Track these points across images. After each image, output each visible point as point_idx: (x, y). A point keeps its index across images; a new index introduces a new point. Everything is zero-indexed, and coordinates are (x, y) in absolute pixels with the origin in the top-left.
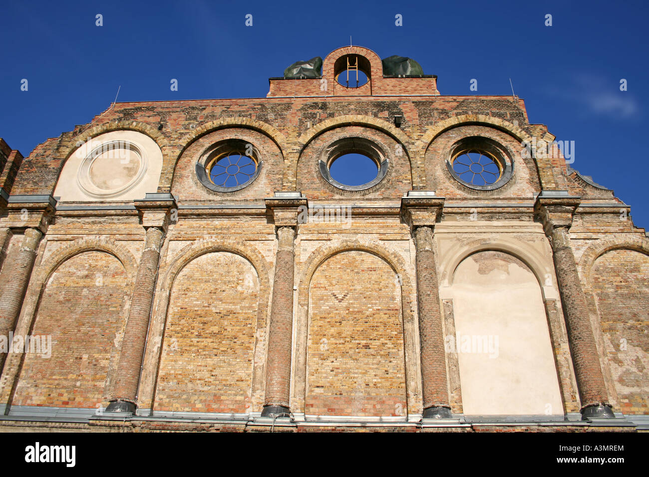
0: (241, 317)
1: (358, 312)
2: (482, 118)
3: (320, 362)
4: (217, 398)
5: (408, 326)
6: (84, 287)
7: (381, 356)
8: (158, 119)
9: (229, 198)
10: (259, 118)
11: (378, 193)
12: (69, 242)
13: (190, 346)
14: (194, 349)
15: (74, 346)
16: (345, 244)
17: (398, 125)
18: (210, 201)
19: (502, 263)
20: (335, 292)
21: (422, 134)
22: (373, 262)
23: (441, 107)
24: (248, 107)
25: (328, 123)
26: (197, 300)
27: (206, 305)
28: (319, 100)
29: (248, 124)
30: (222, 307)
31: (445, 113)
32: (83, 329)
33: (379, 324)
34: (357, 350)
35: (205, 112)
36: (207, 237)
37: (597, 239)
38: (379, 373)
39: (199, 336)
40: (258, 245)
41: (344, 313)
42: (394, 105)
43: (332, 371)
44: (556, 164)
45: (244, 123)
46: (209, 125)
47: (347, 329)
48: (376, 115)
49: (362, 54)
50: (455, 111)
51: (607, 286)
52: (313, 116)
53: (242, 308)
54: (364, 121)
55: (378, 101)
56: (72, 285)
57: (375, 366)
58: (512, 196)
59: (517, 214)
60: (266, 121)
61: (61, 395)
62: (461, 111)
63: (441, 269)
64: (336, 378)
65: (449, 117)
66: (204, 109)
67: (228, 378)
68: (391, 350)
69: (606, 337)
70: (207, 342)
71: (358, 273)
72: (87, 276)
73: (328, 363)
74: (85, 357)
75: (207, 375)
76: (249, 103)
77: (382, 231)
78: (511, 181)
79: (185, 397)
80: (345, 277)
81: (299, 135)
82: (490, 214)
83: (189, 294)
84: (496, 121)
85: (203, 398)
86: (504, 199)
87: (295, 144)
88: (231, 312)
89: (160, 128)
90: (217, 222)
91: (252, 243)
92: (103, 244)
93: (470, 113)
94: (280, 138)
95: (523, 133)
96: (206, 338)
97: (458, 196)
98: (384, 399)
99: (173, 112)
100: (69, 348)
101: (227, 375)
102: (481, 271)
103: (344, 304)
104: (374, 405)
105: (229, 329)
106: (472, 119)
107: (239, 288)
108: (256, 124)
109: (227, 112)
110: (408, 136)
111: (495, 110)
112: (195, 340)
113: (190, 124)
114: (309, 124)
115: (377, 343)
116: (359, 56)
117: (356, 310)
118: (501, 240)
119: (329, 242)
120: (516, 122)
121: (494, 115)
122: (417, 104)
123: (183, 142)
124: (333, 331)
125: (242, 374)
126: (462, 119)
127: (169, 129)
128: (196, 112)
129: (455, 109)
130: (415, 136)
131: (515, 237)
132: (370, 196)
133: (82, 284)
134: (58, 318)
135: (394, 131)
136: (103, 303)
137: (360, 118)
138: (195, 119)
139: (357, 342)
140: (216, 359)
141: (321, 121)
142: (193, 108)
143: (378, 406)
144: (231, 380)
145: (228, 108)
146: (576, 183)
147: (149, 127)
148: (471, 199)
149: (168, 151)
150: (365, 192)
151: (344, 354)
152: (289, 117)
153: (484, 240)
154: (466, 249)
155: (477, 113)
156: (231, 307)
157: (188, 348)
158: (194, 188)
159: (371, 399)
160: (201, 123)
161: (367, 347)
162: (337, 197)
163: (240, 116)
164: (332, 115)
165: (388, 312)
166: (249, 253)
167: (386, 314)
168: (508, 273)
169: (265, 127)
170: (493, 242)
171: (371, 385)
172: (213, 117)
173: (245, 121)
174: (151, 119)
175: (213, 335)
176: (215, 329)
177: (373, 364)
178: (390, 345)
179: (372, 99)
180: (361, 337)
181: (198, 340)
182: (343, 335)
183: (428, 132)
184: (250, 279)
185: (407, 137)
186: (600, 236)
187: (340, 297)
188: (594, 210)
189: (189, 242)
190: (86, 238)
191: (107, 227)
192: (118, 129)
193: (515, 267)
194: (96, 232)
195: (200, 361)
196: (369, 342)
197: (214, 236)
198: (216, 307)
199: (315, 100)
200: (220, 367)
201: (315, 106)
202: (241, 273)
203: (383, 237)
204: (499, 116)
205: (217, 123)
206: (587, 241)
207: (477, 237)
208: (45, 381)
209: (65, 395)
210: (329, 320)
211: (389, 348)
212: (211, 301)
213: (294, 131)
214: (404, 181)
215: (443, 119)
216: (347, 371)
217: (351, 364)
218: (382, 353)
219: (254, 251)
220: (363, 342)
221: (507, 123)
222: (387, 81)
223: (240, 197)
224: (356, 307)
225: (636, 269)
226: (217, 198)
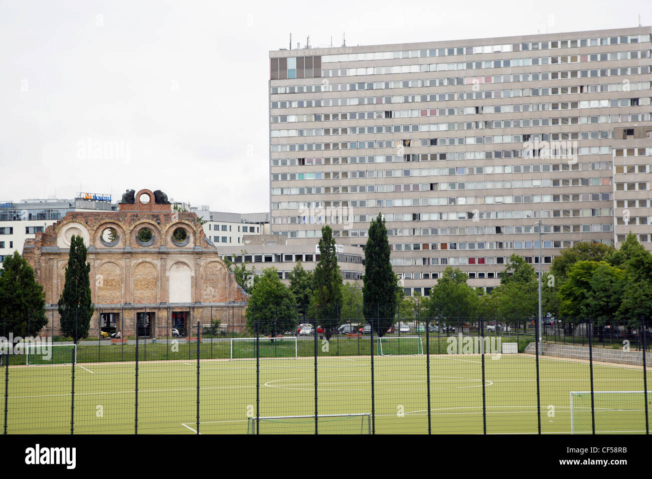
0: (117, 281)
1: (146, 279)
2: (183, 221)
4: (113, 301)
5: (158, 283)
9: (111, 247)
10: (117, 220)
16: (143, 261)
17: (159, 223)
18: (105, 248)
19: (182, 266)
20: (140, 274)
21: (165, 227)
22: (150, 266)
24: (113, 215)
25: (138, 222)
28: (135, 214)
30: (112, 278)
33: (151, 282)
34: (145, 288)
35: (100, 217)
37: (208, 259)
38: (151, 293)
39: (106, 286)
40: (120, 261)
41: (142, 279)
42: (158, 216)
43: (140, 293)
44: (202, 237)
46: (102, 222)
47: (143, 283)
48: (152, 220)
52: (133, 220)
53: (117, 278)
54: (149, 222)
55: (153, 214)
58: (188, 247)
59: (188, 253)
60: (120, 221)
63: (167, 268)
66: (100, 215)
67: (115, 296)
68: (153, 288)
69: (205, 285)
71: (146, 268)
73: (139, 291)
75: (110, 295)
76: (114, 213)
78: (188, 243)
80: (143, 269)
81: (130, 227)
82: (181, 253)
84: (187, 222)
86: (185, 248)
87: (129, 230)
88: (114, 279)
89: (87, 223)
90: (108, 255)
91: (118, 261)
94: (124, 227)
95: (194, 227)
96: (108, 286)
97: (174, 248)
98: (151, 299)
99: (90, 216)
102: (177, 268)
103: (142, 277)
105: (114, 283)
107: (115, 273)
108: (116, 222)
109: (107, 217)
110: (161, 228)
114: (132, 223)
115: (150, 286)
118: (183, 260)
119: (138, 260)
120: (193, 223)
121: (187, 220)
122: (165, 215)
123: (95, 228)
124: (139, 283)
125: (118, 294)
126: (177, 221)
127: (89, 223)
128: (97, 216)
130: (163, 228)
131: (186, 259)
132: (150, 247)
135: (157, 226)
137: (147, 221)
138: (97, 219)
139: (145, 286)
140: (111, 291)
141: (136, 221)
143: (150, 301)
146: (206, 243)
147: (83, 222)
148: (176, 249)
149: (91, 231)
150: (148, 246)
151: (142, 289)
152: (126, 220)
153: (179, 260)
154: (174, 262)
155: (181, 219)
156: (114, 278)
158: (100, 244)
159: (148, 300)
160: (99, 221)
161: (148, 287)
162: (141, 247)
163: (111, 219)
164: (139, 220)
166: (118, 263)
167: (152, 279)
168: (183, 268)
169: (120, 223)
170: (181, 261)
171: (148, 296)
172: (103, 219)
173: (112, 221)
174: (83, 219)
175: (110, 285)
176: (111, 284)
177: (149, 291)
179: (151, 213)
182: (142, 285)
183: (167, 226)
184: (118, 272)
188: (208, 252)
189: (101, 261)
192: (72, 222)
193: (185, 267)
195: (107, 292)
197: (107, 259)
198: (110, 278)
199: (134, 213)
201: (134, 215)
202: (116, 269)
203: (153, 259)
204: (188, 220)
205: (105, 221)
206: (204, 261)
207: (176, 259)
212: (108, 276)
213: (128, 225)
215: (172, 221)
217: (144, 292)
218: (151, 289)
219: (119, 263)
221: (190, 223)
222: (156, 205)
223: (114, 247)
224: (145, 277)
225: (217, 267)
226: (107, 248)
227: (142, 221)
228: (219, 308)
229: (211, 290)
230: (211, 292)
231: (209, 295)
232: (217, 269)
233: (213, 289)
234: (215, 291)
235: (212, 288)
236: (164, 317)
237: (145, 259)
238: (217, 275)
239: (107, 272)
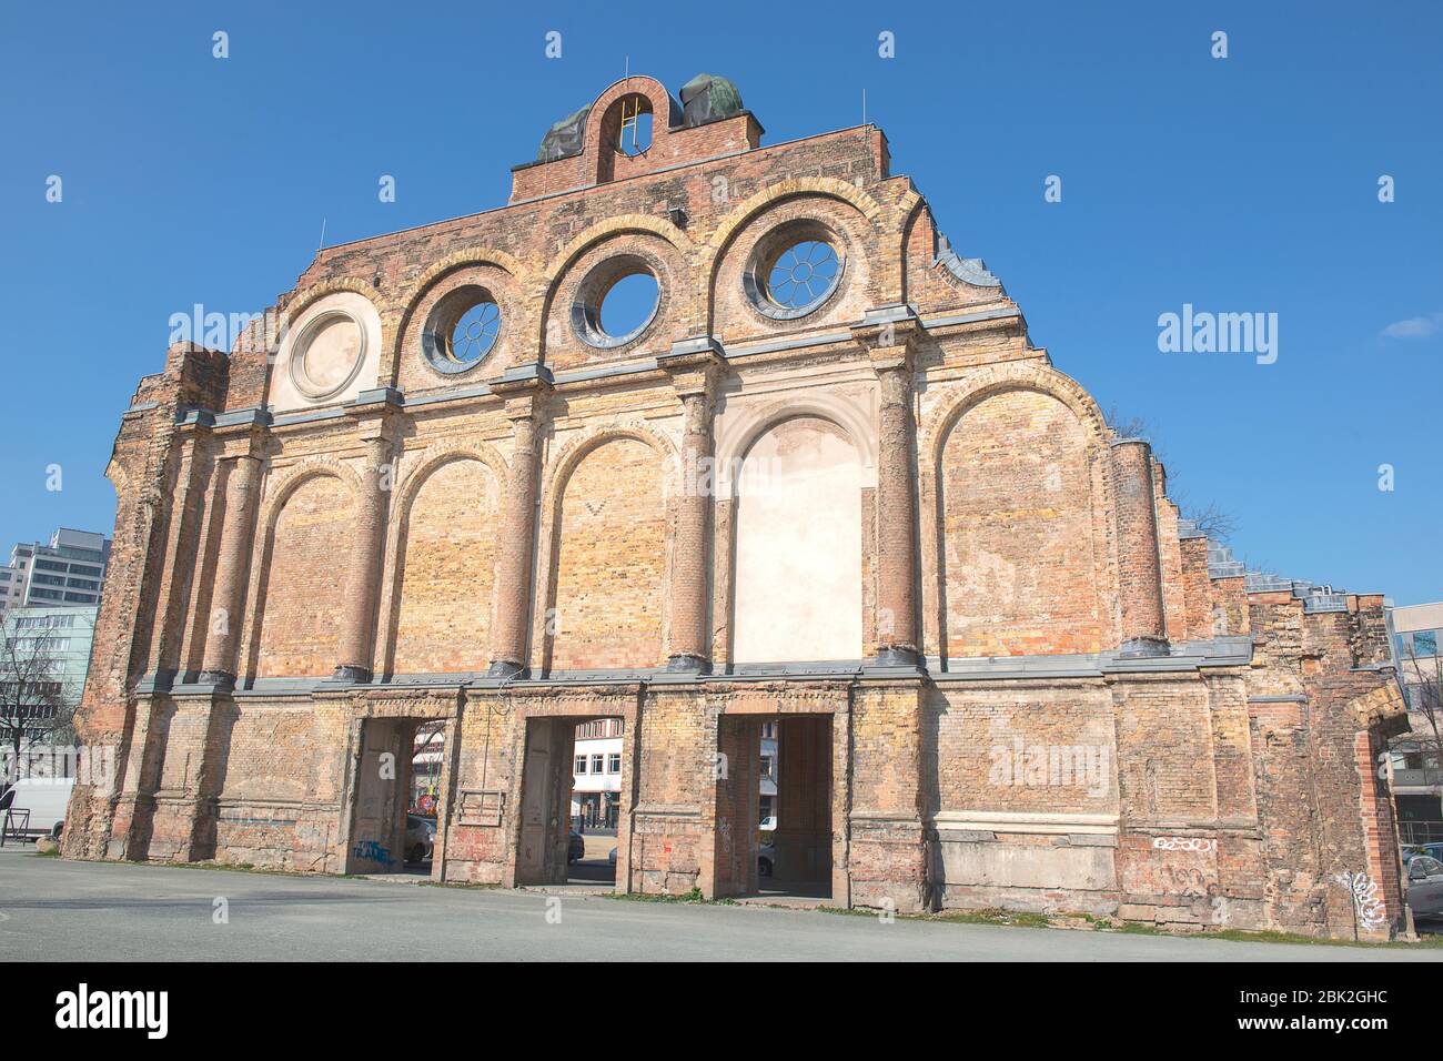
0: (481, 546)
1: (616, 527)
2: (807, 184)
3: (569, 599)
4: (456, 654)
6: (313, 525)
7: (640, 587)
8: (374, 267)
9: (462, 381)
10: (496, 244)
11: (647, 344)
12: (290, 468)
13: (427, 590)
14: (431, 594)
15: (307, 601)
16: (601, 431)
17: (681, 221)
18: (440, 388)
19: (814, 433)
20: (591, 502)
21: (711, 233)
22: (639, 453)
23: (744, 175)
24: (482, 227)
25: (585, 238)
26: (434, 530)
27: (444, 534)
28: (574, 198)
29: (482, 258)
30: (461, 536)
31: (750, 185)
32: (316, 580)
33: (640, 543)
34: (612, 581)
35: (430, 247)
36: (439, 441)
37: (961, 378)
38: (637, 610)
39: (436, 577)
40: (497, 445)
41: (598, 530)
42: (678, 184)
43: (581, 611)
44: (918, 248)
45: (477, 258)
46: (435, 268)
47: (602, 552)
48: (649, 210)
49: (643, 90)
50: (767, 178)
51: (969, 456)
52: (566, 228)
53: (482, 535)
54: (633, 225)
55: (657, 181)
56: (301, 523)
57: (632, 601)
58: (836, 322)
60: (505, 249)
61: (299, 662)
62: (775, 176)
63: (720, 455)
64: (584, 621)
65: (756, 192)
66: (429, 241)
67: (468, 628)
68: (651, 579)
70: (444, 583)
71: (620, 470)
72: (315, 510)
73: (577, 601)
74: (320, 614)
75: (443, 625)
76: (484, 220)
77: (647, 405)
78: (837, 293)
79: (422, 655)
80: (604, 478)
81: (545, 268)
83: (426, 522)
84: (827, 184)
85: (440, 655)
86: (820, 328)
87: (540, 282)
88: (471, 541)
89: (376, 285)
90: (450, 421)
91: (492, 442)
92: (326, 466)
93: (789, 177)
94: (524, 273)
95: (868, 198)
96: (444, 578)
97: (756, 335)
98: (639, 645)
99: (391, 253)
100: (304, 606)
101: (466, 625)
102: (783, 449)
103: (600, 518)
104: (627, 655)
105: (468, 563)
106: (790, 188)
107: (481, 508)
108: (491, 258)
109: (457, 240)
110: (692, 240)
111: (829, 163)
112: (432, 582)
113: (411, 270)
114: (560, 243)
115: (636, 569)
116: (639, 95)
117: (614, 525)
118: (811, 399)
119: (580, 431)
120: (860, 181)
121: (827, 172)
122: (713, 174)
123: (405, 302)
124: (584, 557)
126: (775, 191)
127: (387, 282)
128: (418, 247)
129: (766, 174)
130: (701, 238)
131: (831, 392)
132: (636, 352)
133: (310, 521)
134: (289, 569)
135: (674, 235)
136: (334, 544)
137: (627, 221)
138: (418, 260)
139: (613, 569)
140: (454, 604)
141: (575, 234)
142: (415, 243)
143: (631, 655)
144: (471, 632)
145: (458, 235)
146: (944, 280)
147: (363, 282)
148: (771, 337)
149: (388, 317)
150: (628, 347)
151: (596, 587)
152: (534, 237)
153: (784, 402)
154: (759, 421)
155: (797, 176)
156: (472, 534)
157: (424, 594)
158: (423, 371)
159: (624, 646)
160: (425, 267)
161: (623, 576)
162: (593, 359)
163: (472, 246)
164: (589, 223)
165: (653, 524)
167: (650, 527)
168: (820, 451)
169: (504, 258)
170: (796, 404)
171: (625, 627)
172: (439, 253)
173: (479, 253)
174: (365, 271)
175: (452, 573)
176: (454, 566)
177: (629, 599)
178: (651, 572)
179: (648, 179)
180: (618, 563)
181: (436, 581)
182: (597, 562)
183: (721, 228)
185: (688, 242)
186: (967, 371)
187: (596, 508)
188: (956, 329)
189: (420, 451)
190: (307, 459)
191: (328, 441)
192: (328, 293)
193: (828, 438)
194: (317, 451)
195: (437, 609)
196: (627, 568)
197: (447, 439)
198: (454, 536)
199: (571, 198)
200: (459, 614)
201: (569, 209)
202: (482, 486)
203: (651, 414)
204: (836, 172)
205: (445, 263)
206: (946, 383)
207: (773, 398)
208: (282, 647)
209: (303, 662)
210: (580, 542)
211: (650, 576)
212: (449, 528)
213: (540, 260)
214: (683, 320)
215: (746, 197)
216: (597, 610)
217: (603, 600)
218: (641, 583)
219: (492, 455)
220: (620, 570)
221: (845, 185)
222: (674, 138)
223: (475, 378)
224: (615, 520)
225: (1024, 422)
226: (449, 383)
227: (602, 227)
228: (1050, 695)
229: (991, 574)
230: (992, 586)
231: (982, 609)
232: (1027, 433)
233: (1011, 568)
234: (1021, 582)
235: (997, 561)
236: (672, 751)
237: (611, 420)
238: (1028, 470)
239: (446, 510)
